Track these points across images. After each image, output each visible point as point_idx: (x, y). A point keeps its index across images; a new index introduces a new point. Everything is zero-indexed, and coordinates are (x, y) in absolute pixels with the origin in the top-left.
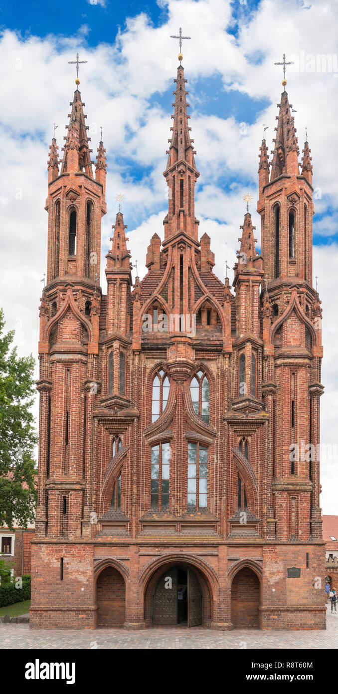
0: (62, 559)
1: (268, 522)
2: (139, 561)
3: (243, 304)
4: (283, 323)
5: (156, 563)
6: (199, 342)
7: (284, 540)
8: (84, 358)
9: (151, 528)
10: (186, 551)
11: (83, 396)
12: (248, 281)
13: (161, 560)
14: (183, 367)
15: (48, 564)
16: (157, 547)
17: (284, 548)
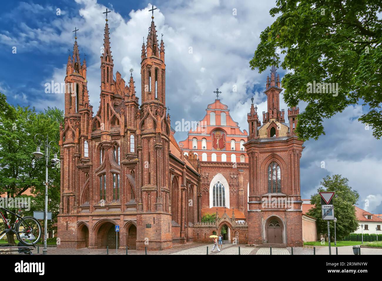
0: (67, 222)
1: (139, 205)
2: (92, 222)
3: (128, 115)
4: (144, 120)
5: (98, 223)
6: (111, 133)
7: (145, 212)
8: (73, 145)
9: (99, 209)
10: (109, 218)
11: (74, 159)
12: (129, 105)
13: (100, 221)
14: (106, 144)
15: (63, 224)
16: (99, 216)
17: (145, 215)
